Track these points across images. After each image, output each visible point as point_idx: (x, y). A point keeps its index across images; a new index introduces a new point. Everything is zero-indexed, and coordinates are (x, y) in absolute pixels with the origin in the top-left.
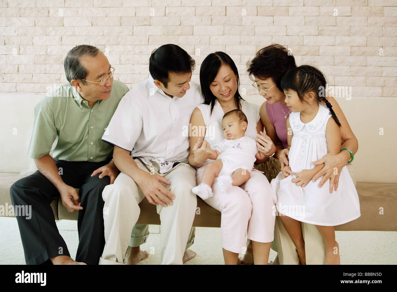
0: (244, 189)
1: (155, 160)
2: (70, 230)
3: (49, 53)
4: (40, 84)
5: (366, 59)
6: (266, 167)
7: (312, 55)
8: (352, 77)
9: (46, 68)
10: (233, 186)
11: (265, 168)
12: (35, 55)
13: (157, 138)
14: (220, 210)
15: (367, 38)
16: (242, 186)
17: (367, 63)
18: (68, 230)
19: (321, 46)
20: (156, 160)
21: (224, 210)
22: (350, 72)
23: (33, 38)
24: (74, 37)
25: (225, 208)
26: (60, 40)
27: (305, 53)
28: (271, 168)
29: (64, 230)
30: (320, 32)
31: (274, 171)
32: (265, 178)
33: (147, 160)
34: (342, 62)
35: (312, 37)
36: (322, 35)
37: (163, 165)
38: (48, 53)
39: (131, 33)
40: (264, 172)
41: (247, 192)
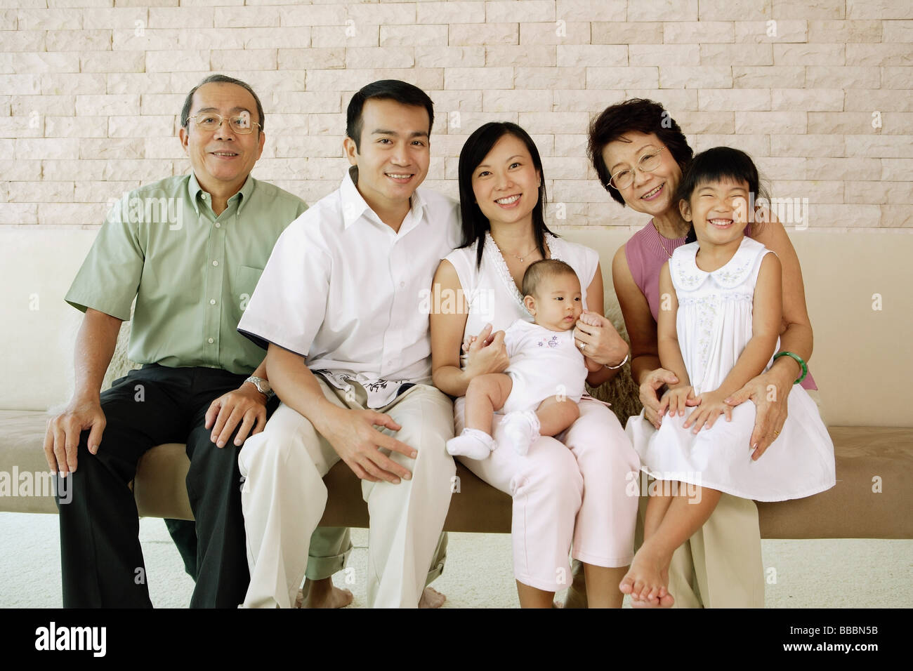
0: (564, 441)
1: (355, 378)
2: (162, 542)
3: (113, 134)
4: (94, 205)
5: (844, 141)
6: (614, 392)
7: (717, 133)
8: (813, 183)
9: (105, 168)
10: (542, 435)
11: (611, 393)
12: (81, 138)
13: (358, 325)
14: (510, 493)
15: (845, 94)
16: (561, 435)
17: (844, 151)
18: (158, 542)
19: (738, 111)
20: (358, 379)
21: (520, 491)
22: (808, 170)
23: (75, 100)
24: (169, 97)
25: (520, 486)
26: (138, 104)
27: (701, 129)
28: (626, 393)
29: (150, 542)
30: (736, 80)
31: (634, 401)
32: (612, 417)
33: (338, 377)
34: (788, 149)
35: (717, 92)
36: (740, 87)
37: (375, 389)
38: (110, 133)
39: (301, 86)
40: (610, 404)
41: (571, 449)
